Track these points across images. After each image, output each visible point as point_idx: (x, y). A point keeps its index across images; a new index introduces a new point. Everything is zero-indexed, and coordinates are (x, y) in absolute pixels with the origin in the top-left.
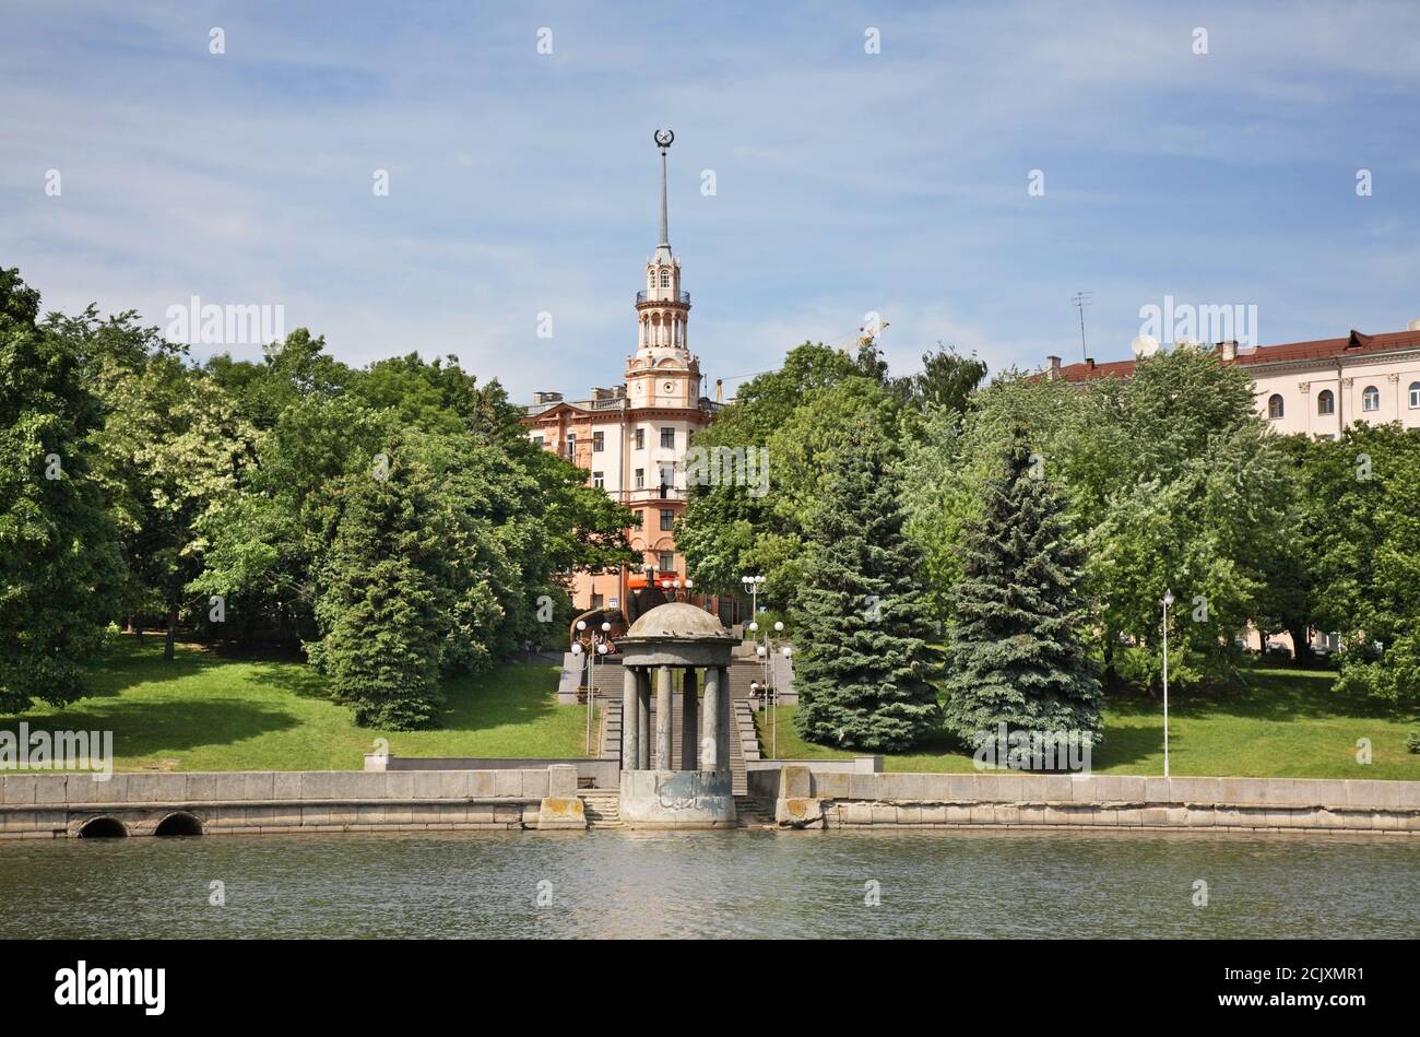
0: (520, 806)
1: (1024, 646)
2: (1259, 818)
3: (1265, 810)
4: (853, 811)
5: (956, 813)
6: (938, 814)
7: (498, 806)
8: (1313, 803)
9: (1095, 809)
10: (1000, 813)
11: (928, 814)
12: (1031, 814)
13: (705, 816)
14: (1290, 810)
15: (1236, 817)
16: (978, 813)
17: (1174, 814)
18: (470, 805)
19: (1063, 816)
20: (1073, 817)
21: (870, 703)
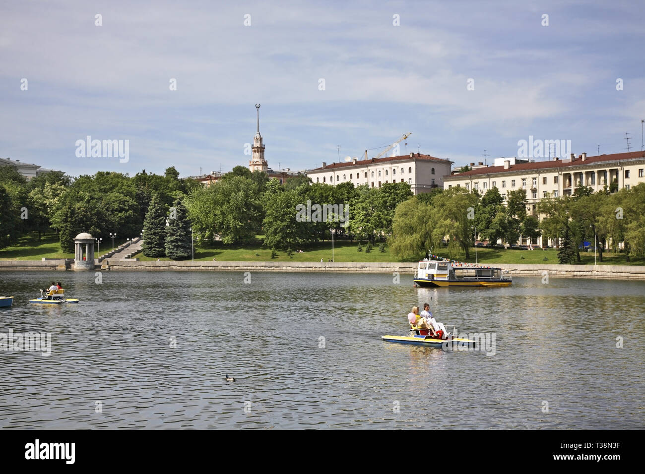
0: (55, 266)
1: (174, 237)
2: (190, 268)
3: (191, 266)
4: (115, 267)
5: (134, 267)
6: (131, 268)
7: (51, 266)
8: (199, 265)
9: (160, 267)
10: (142, 267)
11: (129, 268)
12: (148, 268)
13: (85, 268)
14: (195, 266)
15: (185, 268)
16: (138, 267)
17: (174, 267)
18: (46, 266)
19: (154, 268)
20: (156, 268)
21: (151, 248)
